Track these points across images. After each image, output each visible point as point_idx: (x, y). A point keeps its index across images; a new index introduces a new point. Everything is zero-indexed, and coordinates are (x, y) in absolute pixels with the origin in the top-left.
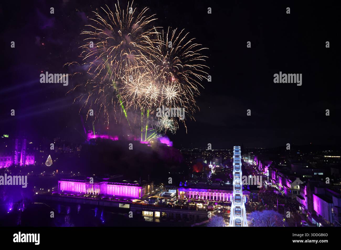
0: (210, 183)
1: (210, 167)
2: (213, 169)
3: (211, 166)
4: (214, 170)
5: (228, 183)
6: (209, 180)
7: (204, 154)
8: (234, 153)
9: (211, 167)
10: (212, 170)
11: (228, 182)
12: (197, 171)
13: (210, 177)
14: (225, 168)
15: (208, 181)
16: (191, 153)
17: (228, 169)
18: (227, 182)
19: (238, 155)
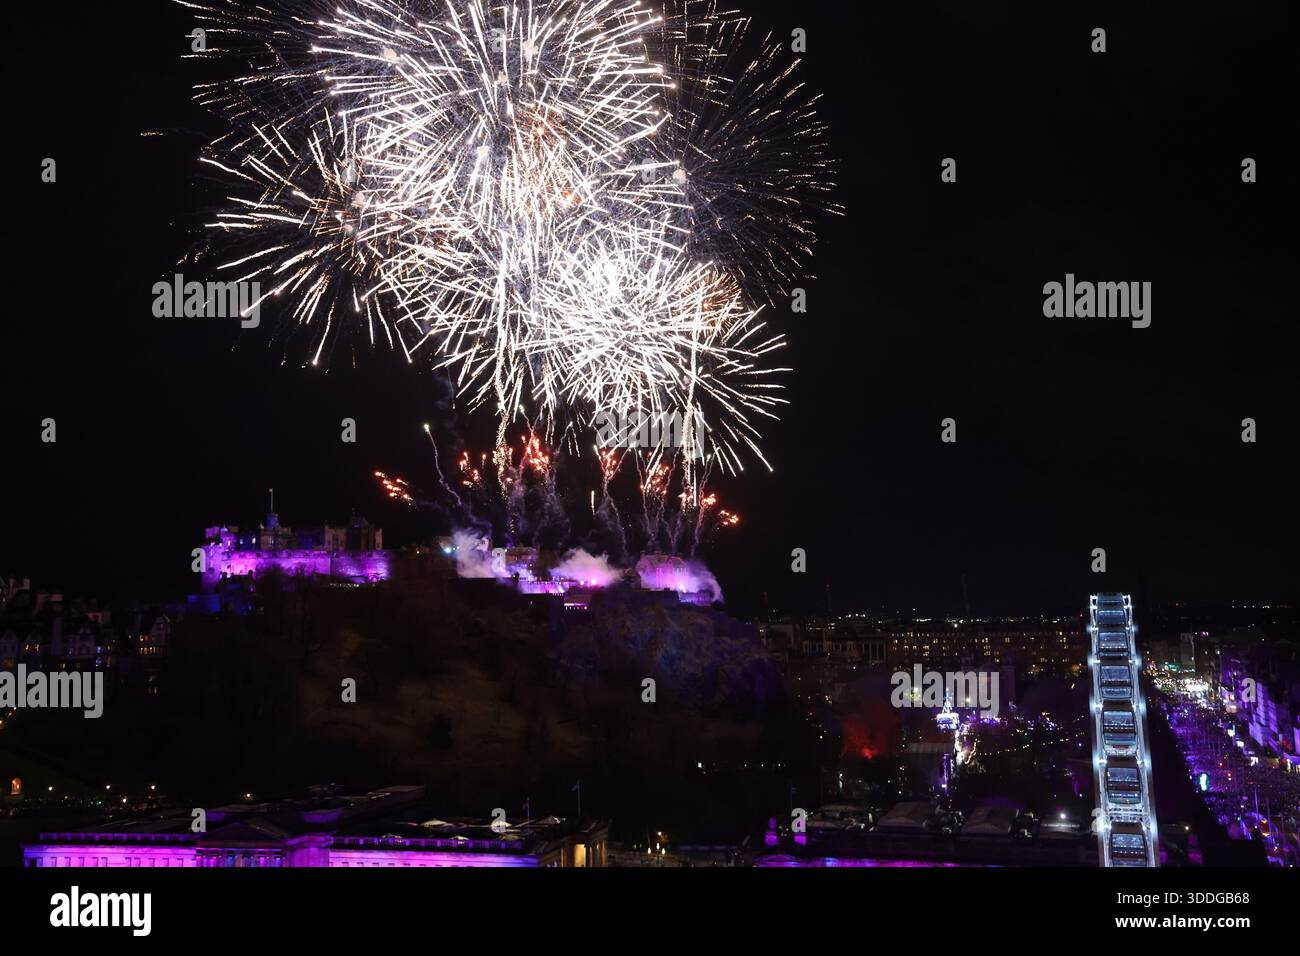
0: (951, 823)
1: (943, 726)
2: (961, 738)
3: (948, 722)
4: (967, 742)
5: (1062, 823)
6: (944, 807)
7: (901, 643)
8: (1095, 641)
9: (953, 726)
10: (957, 746)
11: (1063, 816)
12: (867, 753)
13: (944, 786)
14: (1041, 733)
15: (938, 809)
16: (827, 644)
17: (1055, 734)
18: (1056, 819)
19: (1123, 650)
